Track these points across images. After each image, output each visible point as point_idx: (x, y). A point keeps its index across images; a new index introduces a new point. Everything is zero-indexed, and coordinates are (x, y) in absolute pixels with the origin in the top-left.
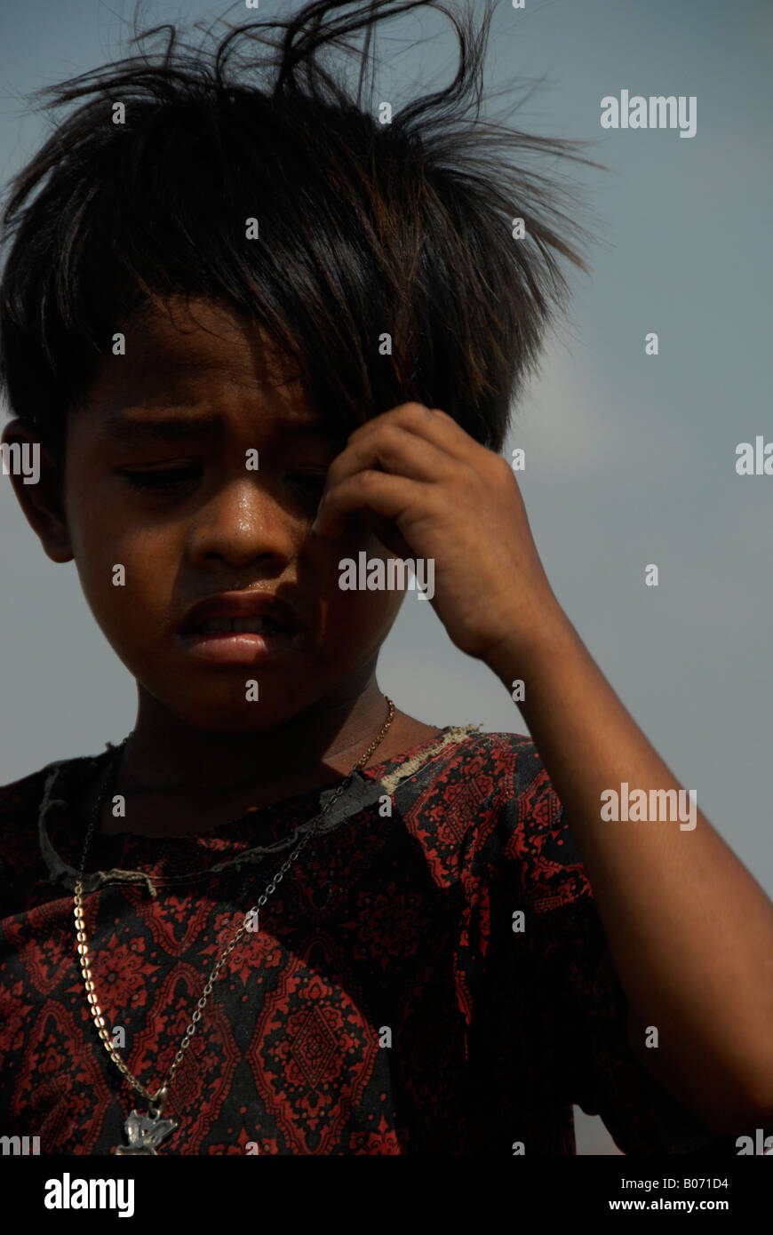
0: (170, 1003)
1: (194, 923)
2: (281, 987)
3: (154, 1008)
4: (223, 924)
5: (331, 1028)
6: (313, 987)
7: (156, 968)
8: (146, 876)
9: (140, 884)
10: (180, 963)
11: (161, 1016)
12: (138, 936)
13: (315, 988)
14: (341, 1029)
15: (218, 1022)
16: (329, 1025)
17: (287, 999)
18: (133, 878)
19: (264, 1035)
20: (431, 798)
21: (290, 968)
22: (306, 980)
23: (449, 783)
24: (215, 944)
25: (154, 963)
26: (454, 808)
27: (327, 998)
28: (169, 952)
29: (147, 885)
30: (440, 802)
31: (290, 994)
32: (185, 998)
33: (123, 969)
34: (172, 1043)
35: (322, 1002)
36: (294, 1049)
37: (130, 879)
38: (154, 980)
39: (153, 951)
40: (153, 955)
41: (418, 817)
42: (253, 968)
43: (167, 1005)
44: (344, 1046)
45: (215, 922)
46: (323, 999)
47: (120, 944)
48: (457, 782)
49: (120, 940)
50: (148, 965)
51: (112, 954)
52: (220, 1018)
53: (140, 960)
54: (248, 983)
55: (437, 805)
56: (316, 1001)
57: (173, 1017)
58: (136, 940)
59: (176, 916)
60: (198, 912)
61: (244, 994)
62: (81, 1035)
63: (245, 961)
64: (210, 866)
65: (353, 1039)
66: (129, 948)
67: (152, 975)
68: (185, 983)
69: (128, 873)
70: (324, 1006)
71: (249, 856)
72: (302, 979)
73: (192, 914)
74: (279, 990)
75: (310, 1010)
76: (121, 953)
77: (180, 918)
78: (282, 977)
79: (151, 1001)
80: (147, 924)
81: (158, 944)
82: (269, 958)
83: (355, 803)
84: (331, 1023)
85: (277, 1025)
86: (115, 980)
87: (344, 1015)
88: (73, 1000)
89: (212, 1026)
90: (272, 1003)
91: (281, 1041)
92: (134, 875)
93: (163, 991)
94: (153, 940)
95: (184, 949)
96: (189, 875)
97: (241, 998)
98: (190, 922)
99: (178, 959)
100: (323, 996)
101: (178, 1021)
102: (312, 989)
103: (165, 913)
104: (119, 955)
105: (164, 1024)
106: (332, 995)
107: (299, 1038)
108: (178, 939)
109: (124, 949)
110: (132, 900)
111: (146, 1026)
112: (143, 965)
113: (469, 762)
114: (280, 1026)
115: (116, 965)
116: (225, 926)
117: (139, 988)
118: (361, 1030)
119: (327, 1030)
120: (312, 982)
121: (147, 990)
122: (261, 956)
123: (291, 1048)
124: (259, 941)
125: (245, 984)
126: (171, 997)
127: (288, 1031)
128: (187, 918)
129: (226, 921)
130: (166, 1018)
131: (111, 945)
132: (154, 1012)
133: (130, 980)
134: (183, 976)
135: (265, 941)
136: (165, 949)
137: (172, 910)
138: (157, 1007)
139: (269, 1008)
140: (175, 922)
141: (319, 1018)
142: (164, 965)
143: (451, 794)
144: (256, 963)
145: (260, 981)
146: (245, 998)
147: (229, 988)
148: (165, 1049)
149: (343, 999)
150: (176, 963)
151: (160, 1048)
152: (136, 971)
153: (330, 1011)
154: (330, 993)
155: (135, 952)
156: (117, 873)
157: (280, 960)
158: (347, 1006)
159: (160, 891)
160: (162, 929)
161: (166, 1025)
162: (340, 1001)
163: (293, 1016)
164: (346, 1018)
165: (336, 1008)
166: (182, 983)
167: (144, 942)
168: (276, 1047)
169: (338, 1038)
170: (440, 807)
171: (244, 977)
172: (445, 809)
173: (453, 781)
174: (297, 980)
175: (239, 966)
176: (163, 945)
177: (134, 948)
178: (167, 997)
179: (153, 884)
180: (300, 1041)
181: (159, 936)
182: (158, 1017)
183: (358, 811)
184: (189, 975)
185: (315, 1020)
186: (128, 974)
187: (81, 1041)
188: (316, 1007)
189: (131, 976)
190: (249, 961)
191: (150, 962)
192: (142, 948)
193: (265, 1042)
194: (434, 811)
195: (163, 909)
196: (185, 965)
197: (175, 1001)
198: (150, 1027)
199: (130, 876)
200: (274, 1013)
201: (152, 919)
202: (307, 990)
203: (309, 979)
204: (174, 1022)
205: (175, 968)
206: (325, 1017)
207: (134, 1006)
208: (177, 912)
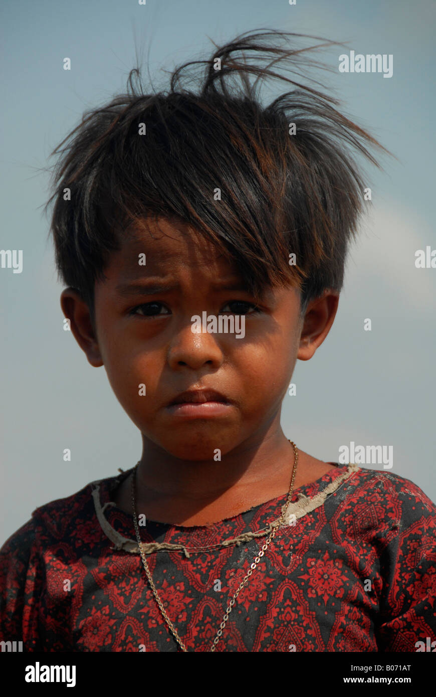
0: (201, 619)
1: (213, 574)
2: (269, 613)
3: (191, 622)
4: (231, 575)
5: (299, 638)
6: (287, 613)
7: (191, 599)
8: (184, 547)
9: (180, 552)
10: (205, 597)
11: (196, 627)
12: (180, 582)
13: (288, 614)
14: (304, 638)
15: (233, 632)
16: (298, 636)
17: (273, 620)
18: (176, 548)
19: (260, 641)
20: (346, 510)
21: (273, 603)
22: (282, 610)
23: (357, 503)
24: (227, 586)
25: (190, 597)
26: (359, 518)
27: (295, 620)
28: (199, 591)
29: (184, 552)
30: (351, 513)
31: (274, 617)
32: (210, 617)
33: (173, 600)
34: (203, 643)
35: (292, 623)
36: (278, 649)
37: (174, 549)
38: (191, 606)
39: (189, 590)
40: (190, 592)
41: (338, 521)
42: (251, 602)
43: (199, 621)
44: (306, 649)
45: (226, 574)
46: (293, 621)
47: (169, 585)
48: (362, 503)
49: (169, 584)
50: (186, 598)
51: (165, 591)
52: (234, 630)
53: (182, 595)
54: (249, 610)
55: (349, 515)
56: (289, 622)
57: (203, 628)
58: (179, 583)
59: (202, 570)
60: (215, 568)
61: (248, 616)
62: (148, 636)
63: (247, 597)
64: (221, 542)
65: (310, 644)
66: (175, 588)
67: (189, 603)
68: (209, 608)
69: (173, 545)
70: (294, 625)
71: (244, 537)
72: (280, 609)
73: (211, 569)
74: (267, 615)
75: (286, 627)
76: (170, 591)
77: (204, 571)
78: (269, 608)
79: (189, 618)
80: (184, 575)
81: (192, 586)
82: (261, 596)
83: (302, 510)
84: (298, 635)
85: (267, 635)
86: (168, 606)
87: (305, 631)
88: (143, 617)
89: (229, 635)
90: (264, 622)
91: (271, 644)
92: (177, 546)
93: (196, 613)
94: (189, 584)
95: (208, 588)
96: (208, 547)
97: (245, 619)
98: (210, 573)
99: (204, 594)
100: (292, 619)
101: (206, 630)
102: (286, 615)
103: (195, 568)
104: (169, 592)
105: (198, 631)
106: (298, 619)
107: (281, 642)
108: (204, 583)
109: (172, 588)
110: (175, 560)
111: (187, 633)
112: (184, 598)
113: (371, 495)
114: (269, 635)
115: (168, 597)
116: (232, 576)
117: (182, 611)
118: (315, 639)
119: (296, 639)
120: (286, 611)
121: (187, 612)
122: (255, 595)
123: (277, 648)
124: (253, 586)
125: (247, 611)
126: (201, 616)
127: (274, 638)
128: (208, 571)
129: (232, 574)
130: (198, 628)
131: (164, 586)
132: (191, 624)
133: (177, 606)
134: (208, 604)
135: (257, 586)
136: (197, 588)
137: (199, 567)
138: (193, 622)
139: (262, 625)
140: (201, 574)
141: (292, 631)
142: (196, 598)
143: (358, 509)
144: (253, 599)
145: (256, 609)
146: (248, 619)
147: (238, 613)
148: (199, 646)
149: (304, 621)
150: (203, 596)
151: (196, 645)
152: (180, 601)
153: (297, 628)
154: (297, 618)
155: (179, 590)
156: (167, 545)
157: (267, 598)
158: (306, 625)
159: (191, 555)
160: (194, 577)
161: (199, 632)
162: (302, 622)
163: (277, 629)
164: (306, 632)
165: (300, 626)
166: (208, 608)
167: (184, 585)
168: (268, 648)
169: (303, 644)
170: (351, 516)
171: (247, 607)
172: (354, 517)
173: (360, 503)
174: (278, 610)
175: (243, 600)
176: (194, 587)
177: (178, 588)
178: (199, 616)
179: (188, 551)
180: (281, 644)
181: (192, 581)
182: (194, 627)
183: (303, 515)
184: (212, 604)
185: (290, 633)
186: (176, 603)
187: (148, 639)
188: (289, 625)
189: (177, 604)
190: (249, 597)
191: (188, 596)
192: (183, 588)
193: (261, 645)
194: (347, 518)
195: (194, 566)
196: (209, 598)
197: (204, 619)
198: (189, 633)
199: (175, 547)
200: (266, 628)
201: (187, 572)
202: (283, 615)
203: (284, 609)
204: (204, 630)
205: (203, 600)
206: (295, 631)
207: (180, 622)
208: (202, 568)
